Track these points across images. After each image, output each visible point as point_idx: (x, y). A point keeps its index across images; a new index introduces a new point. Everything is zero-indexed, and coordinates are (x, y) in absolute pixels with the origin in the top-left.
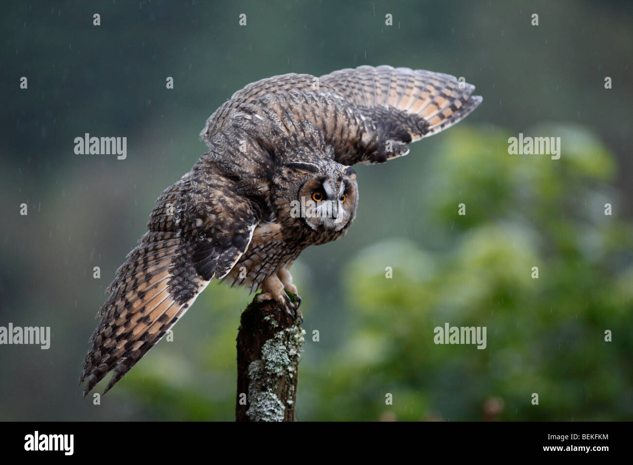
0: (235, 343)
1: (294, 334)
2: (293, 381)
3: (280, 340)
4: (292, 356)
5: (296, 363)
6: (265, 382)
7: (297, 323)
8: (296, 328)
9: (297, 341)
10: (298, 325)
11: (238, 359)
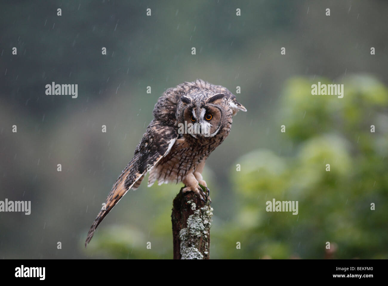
0: (171, 218)
1: (206, 211)
2: (207, 240)
3: (198, 215)
4: (205, 224)
5: (208, 229)
6: (190, 241)
7: (208, 204)
8: (207, 207)
9: (208, 215)
10: (208, 205)
11: (173, 228)
